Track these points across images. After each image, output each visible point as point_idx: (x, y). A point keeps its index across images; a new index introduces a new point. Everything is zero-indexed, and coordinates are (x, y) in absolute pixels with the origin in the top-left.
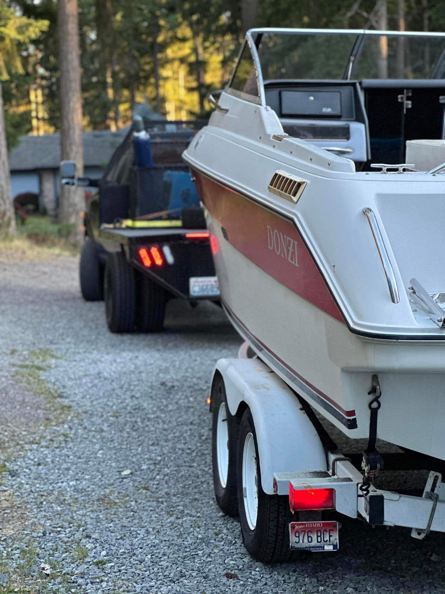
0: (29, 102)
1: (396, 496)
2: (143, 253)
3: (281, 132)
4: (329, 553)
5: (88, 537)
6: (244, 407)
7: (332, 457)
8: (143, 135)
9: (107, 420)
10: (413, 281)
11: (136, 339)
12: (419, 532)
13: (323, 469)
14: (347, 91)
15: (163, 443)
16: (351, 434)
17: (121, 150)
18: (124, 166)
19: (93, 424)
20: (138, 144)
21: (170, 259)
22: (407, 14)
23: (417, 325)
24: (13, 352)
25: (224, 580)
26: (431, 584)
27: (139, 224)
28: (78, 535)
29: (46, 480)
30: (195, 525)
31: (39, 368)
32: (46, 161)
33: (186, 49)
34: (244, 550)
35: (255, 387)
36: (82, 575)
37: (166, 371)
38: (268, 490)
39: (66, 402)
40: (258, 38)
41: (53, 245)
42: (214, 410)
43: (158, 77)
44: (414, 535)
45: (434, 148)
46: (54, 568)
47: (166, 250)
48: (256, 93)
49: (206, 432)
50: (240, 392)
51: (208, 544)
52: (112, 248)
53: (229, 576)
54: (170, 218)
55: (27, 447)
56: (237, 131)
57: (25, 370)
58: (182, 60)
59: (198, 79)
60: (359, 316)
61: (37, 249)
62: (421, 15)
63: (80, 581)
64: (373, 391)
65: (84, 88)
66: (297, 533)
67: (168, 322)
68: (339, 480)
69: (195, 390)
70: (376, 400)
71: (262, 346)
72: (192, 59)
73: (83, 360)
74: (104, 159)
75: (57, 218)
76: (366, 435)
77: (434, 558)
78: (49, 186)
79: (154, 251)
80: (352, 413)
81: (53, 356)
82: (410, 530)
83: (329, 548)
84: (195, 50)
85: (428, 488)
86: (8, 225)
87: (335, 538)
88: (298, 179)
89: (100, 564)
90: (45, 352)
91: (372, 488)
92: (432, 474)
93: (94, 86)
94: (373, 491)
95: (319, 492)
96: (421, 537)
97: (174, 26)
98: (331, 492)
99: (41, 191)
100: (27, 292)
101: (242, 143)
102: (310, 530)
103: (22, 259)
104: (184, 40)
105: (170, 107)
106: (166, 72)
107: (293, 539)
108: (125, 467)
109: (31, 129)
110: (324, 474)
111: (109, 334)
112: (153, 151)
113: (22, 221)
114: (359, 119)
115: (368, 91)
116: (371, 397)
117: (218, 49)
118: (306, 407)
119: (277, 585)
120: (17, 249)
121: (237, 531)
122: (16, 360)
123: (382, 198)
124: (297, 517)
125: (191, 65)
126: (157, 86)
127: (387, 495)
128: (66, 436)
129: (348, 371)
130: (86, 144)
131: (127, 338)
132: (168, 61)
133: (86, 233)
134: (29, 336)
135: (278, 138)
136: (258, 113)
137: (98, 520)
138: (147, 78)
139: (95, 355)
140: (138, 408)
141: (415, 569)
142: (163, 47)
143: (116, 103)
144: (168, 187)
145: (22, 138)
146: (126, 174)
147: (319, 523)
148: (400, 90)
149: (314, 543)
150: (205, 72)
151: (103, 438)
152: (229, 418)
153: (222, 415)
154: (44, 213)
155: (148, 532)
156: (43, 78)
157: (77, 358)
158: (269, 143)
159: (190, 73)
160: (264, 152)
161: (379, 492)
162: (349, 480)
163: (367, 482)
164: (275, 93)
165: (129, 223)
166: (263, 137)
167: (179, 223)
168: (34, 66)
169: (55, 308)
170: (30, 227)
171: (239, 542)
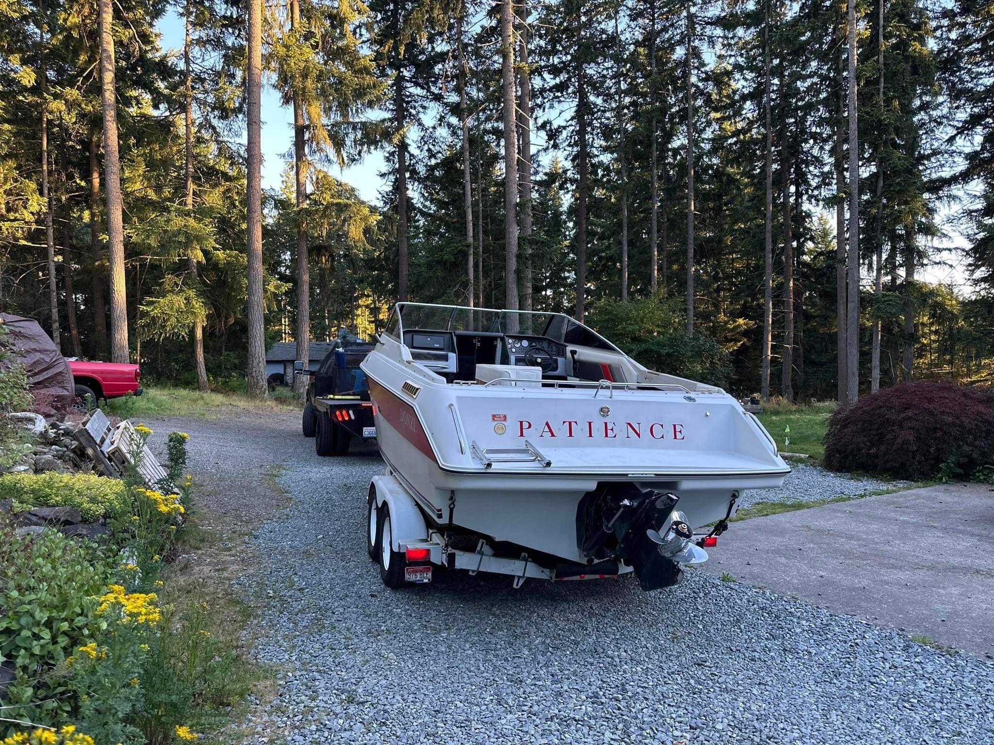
0: (281, 324)
1: (462, 553)
2: (338, 413)
3: (410, 358)
4: (426, 583)
5: (296, 574)
6: (385, 503)
7: (431, 531)
8: (341, 350)
9: (312, 506)
10: (473, 442)
11: (332, 459)
12: (473, 571)
13: (425, 537)
14: (447, 336)
15: (342, 519)
16: (439, 521)
17: (329, 356)
18: (330, 366)
19: (304, 508)
20: (338, 353)
21: (353, 417)
22: (484, 291)
23: (474, 467)
24: (261, 466)
25: (370, 598)
26: (479, 599)
27: (337, 397)
28: (290, 573)
29: (274, 541)
30: (356, 567)
31: (275, 476)
32: (289, 357)
33: (370, 301)
34: (381, 581)
35: (391, 492)
36: (291, 597)
37: (348, 477)
38: (396, 549)
39: (289, 495)
40: (402, 307)
41: (290, 404)
42: (370, 503)
43: (354, 315)
44: (471, 573)
45: (489, 370)
46: (275, 592)
47: (351, 412)
48: (399, 337)
49: (366, 513)
50: (383, 495)
51: (362, 578)
52: (322, 409)
53: (372, 596)
54: (354, 394)
55: (265, 522)
56: (388, 356)
57: (268, 477)
58: (367, 306)
59: (375, 317)
60: (445, 461)
61: (280, 406)
62: (491, 292)
63: (289, 600)
64: (451, 498)
65: (311, 319)
66: (409, 573)
67: (350, 450)
68: (434, 544)
69: (362, 488)
70: (453, 503)
71: (396, 470)
72: (372, 306)
73: (301, 471)
74: (322, 356)
75: (293, 388)
76: (447, 522)
77: (482, 583)
78: (289, 370)
79: (344, 412)
80: (440, 510)
81: (284, 469)
82: (468, 571)
83: (426, 581)
84: (374, 302)
85: (478, 548)
86: (264, 393)
87: (430, 575)
88: (417, 387)
89: (301, 590)
90: (280, 467)
91: (450, 548)
92: (481, 541)
93: (318, 318)
94: (450, 550)
95: (422, 551)
96: (474, 574)
97: (363, 289)
98: (428, 551)
99: (285, 372)
100: (273, 431)
101: (391, 363)
102: (416, 572)
103: (271, 412)
104: (368, 296)
105: (360, 330)
106: (359, 312)
107: (407, 576)
108: (320, 534)
109: (282, 339)
110: (426, 541)
111: (317, 457)
112: (346, 358)
113: (272, 388)
114: (453, 351)
115: (458, 336)
116: (450, 502)
117: (386, 302)
118: (417, 505)
119: (398, 600)
120: (269, 406)
121: (379, 570)
122: (262, 471)
123: (459, 398)
124: (409, 565)
125: (371, 309)
126: (353, 319)
127: (457, 552)
128: (287, 515)
129: (440, 489)
130: (311, 349)
131: (327, 458)
132: (359, 306)
133: (308, 400)
134: (271, 457)
135: (409, 362)
136: (399, 347)
137: (302, 565)
138: (347, 315)
139: (308, 468)
140: (330, 499)
141: (472, 590)
142: (357, 299)
143: (330, 327)
144: (354, 377)
145: (275, 345)
146: (331, 370)
147: (421, 568)
148: (474, 337)
149: (418, 578)
150: (379, 313)
151: (309, 517)
152: (377, 508)
153: (374, 507)
154: (287, 385)
155: (329, 571)
156: (289, 312)
157: (298, 470)
158: (404, 364)
159: (371, 313)
160: (402, 370)
161: (453, 551)
162: (438, 544)
163: (447, 546)
164: (409, 336)
165: (332, 396)
166: (401, 361)
167: (359, 397)
168: (285, 305)
169: (288, 441)
170: (277, 393)
171: (379, 576)
